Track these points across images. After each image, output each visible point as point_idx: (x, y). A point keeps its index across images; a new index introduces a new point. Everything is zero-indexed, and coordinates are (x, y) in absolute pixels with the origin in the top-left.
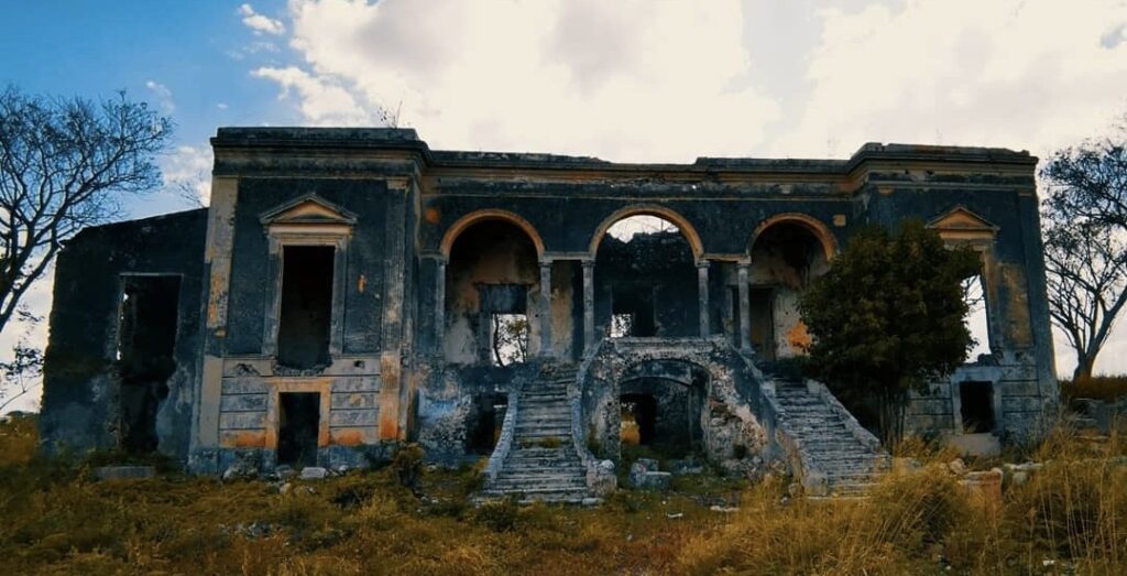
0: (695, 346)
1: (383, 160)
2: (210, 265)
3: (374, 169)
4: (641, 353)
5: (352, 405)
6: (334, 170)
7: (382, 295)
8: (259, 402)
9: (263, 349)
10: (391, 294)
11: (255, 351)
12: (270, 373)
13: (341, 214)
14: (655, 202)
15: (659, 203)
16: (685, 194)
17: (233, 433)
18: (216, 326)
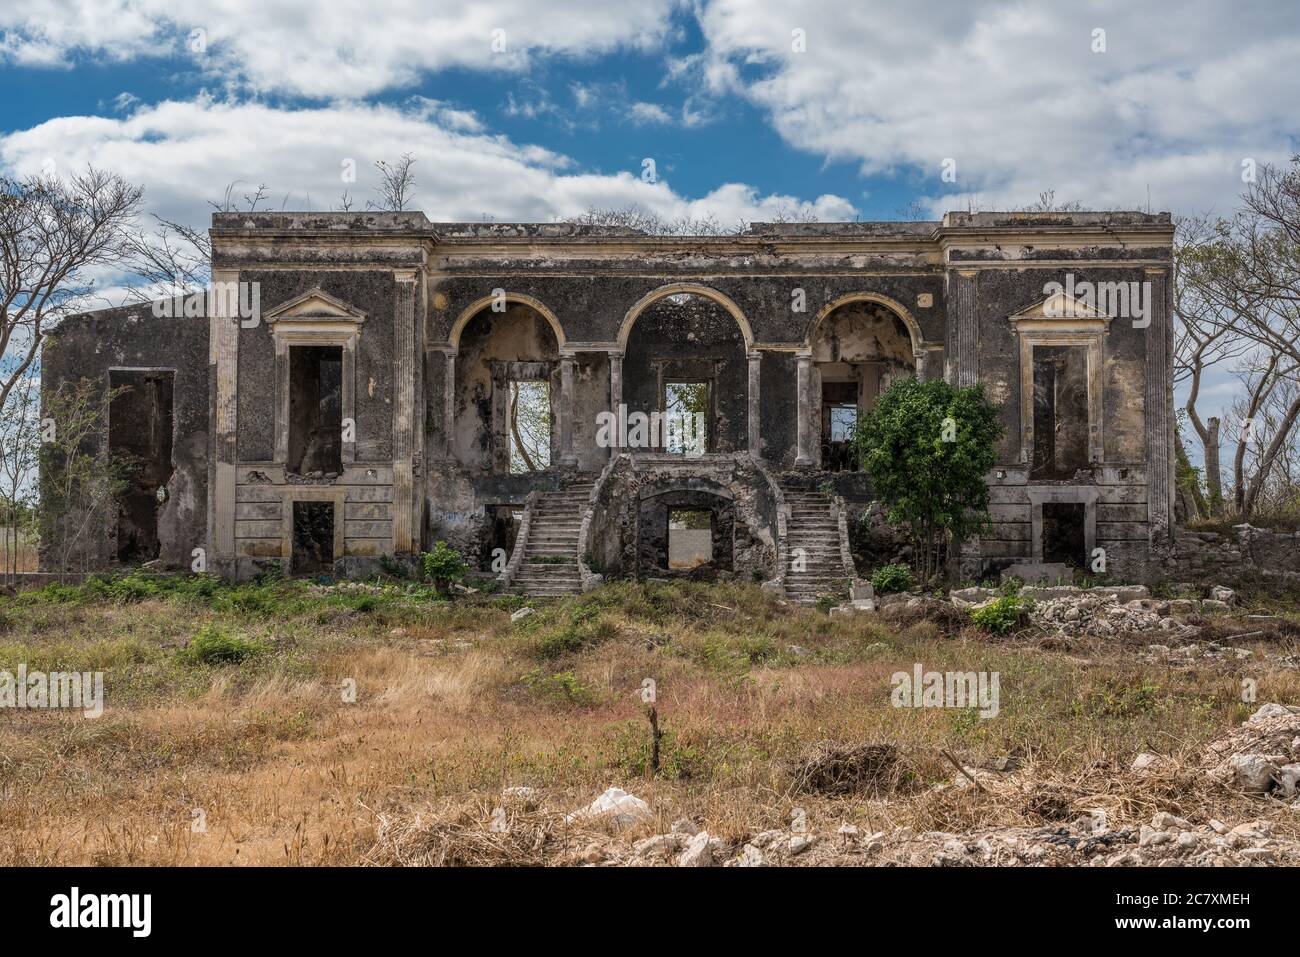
0: (715, 464)
1: (390, 250)
2: (216, 366)
3: (379, 259)
4: (658, 471)
5: (366, 516)
6: (338, 260)
7: (392, 400)
8: (273, 511)
9: (275, 455)
10: (401, 399)
11: (266, 457)
12: (284, 482)
13: (348, 311)
14: (697, 280)
15: (702, 282)
16: (734, 270)
17: (249, 541)
18: (226, 431)
